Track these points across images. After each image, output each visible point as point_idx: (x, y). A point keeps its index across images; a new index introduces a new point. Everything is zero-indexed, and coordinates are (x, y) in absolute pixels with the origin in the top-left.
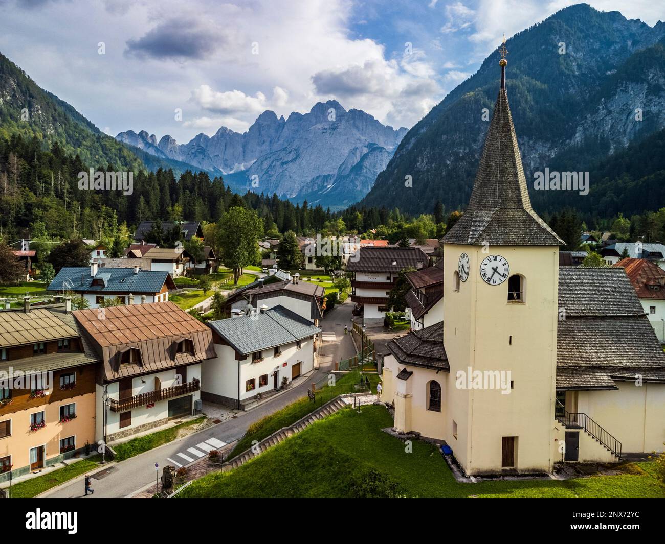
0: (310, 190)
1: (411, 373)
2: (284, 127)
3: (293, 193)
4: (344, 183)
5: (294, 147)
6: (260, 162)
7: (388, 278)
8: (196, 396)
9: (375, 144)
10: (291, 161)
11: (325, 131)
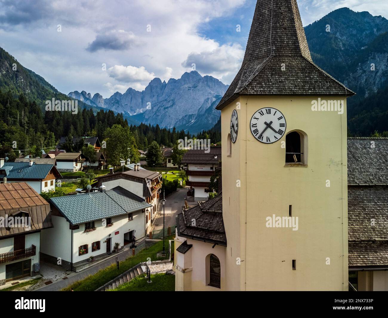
0: (181, 124)
1: (190, 246)
2: (165, 87)
3: (171, 126)
4: (202, 119)
5: (172, 98)
7: (212, 168)
8: (35, 260)
9: (220, 96)
10: (170, 107)
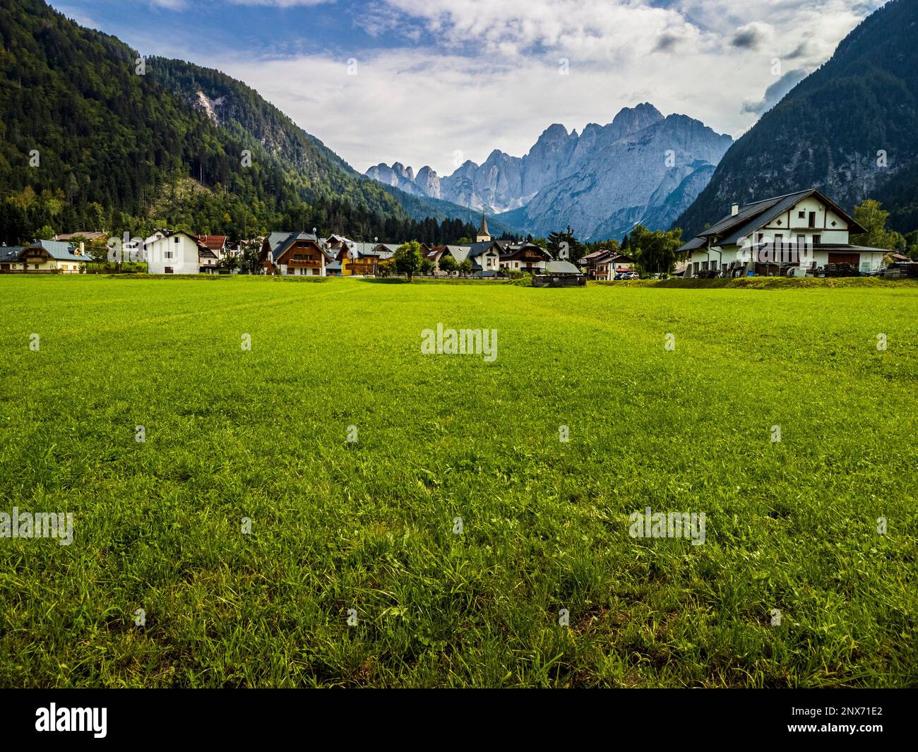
0: (610, 229)
2: (576, 145)
3: (586, 234)
4: (657, 218)
5: (590, 171)
6: (542, 195)
9: (703, 161)
10: (584, 191)
11: (631, 147)
